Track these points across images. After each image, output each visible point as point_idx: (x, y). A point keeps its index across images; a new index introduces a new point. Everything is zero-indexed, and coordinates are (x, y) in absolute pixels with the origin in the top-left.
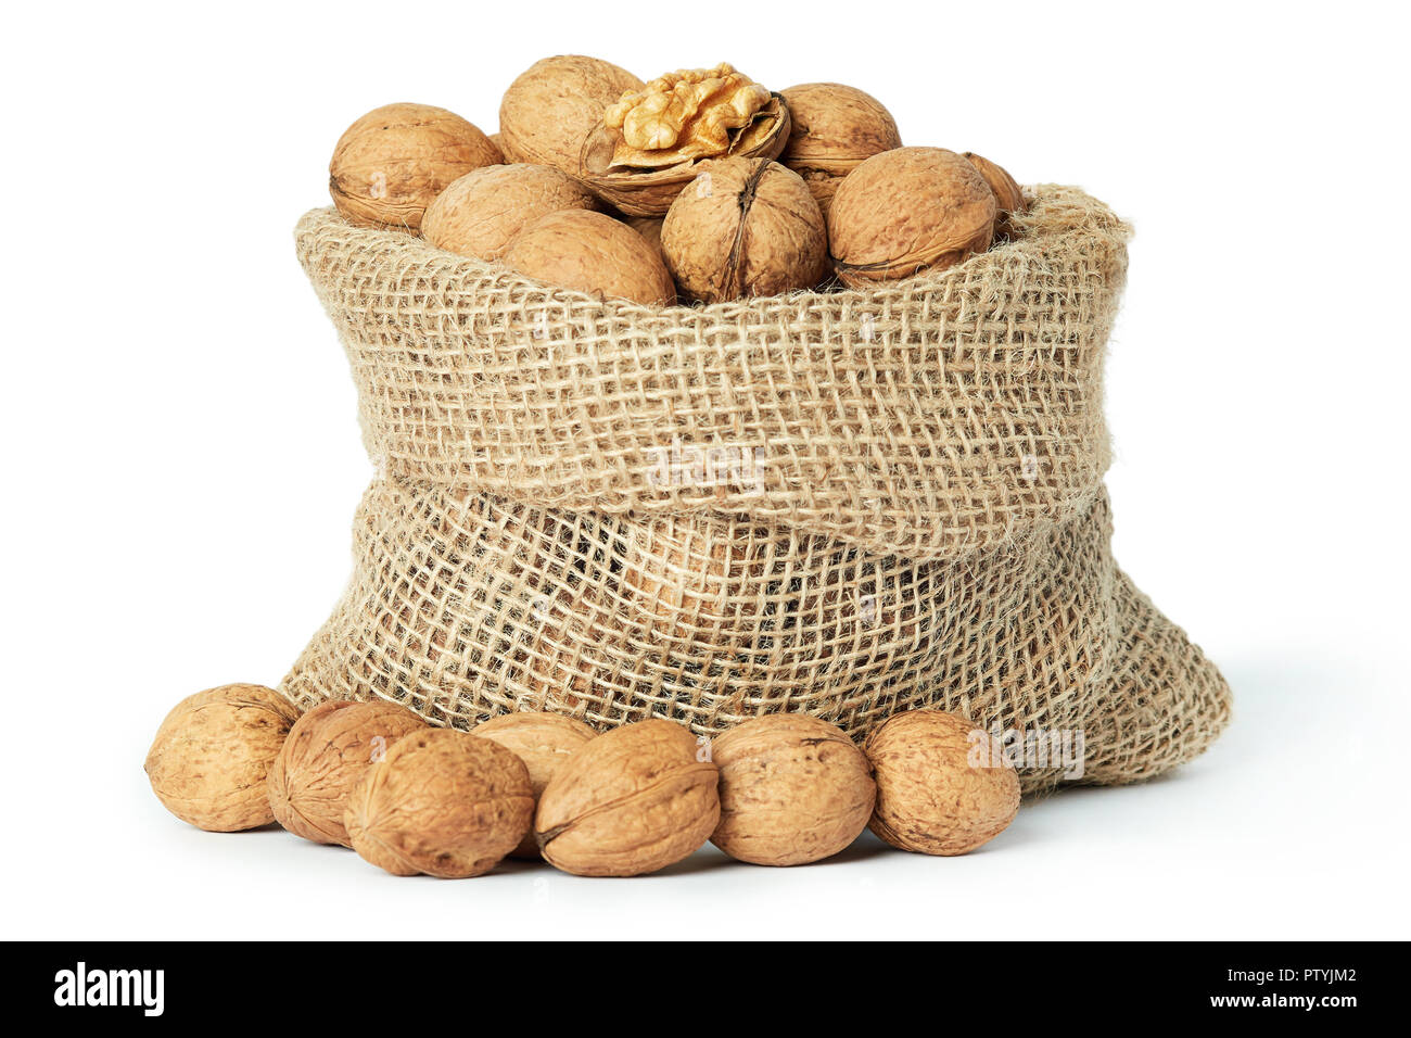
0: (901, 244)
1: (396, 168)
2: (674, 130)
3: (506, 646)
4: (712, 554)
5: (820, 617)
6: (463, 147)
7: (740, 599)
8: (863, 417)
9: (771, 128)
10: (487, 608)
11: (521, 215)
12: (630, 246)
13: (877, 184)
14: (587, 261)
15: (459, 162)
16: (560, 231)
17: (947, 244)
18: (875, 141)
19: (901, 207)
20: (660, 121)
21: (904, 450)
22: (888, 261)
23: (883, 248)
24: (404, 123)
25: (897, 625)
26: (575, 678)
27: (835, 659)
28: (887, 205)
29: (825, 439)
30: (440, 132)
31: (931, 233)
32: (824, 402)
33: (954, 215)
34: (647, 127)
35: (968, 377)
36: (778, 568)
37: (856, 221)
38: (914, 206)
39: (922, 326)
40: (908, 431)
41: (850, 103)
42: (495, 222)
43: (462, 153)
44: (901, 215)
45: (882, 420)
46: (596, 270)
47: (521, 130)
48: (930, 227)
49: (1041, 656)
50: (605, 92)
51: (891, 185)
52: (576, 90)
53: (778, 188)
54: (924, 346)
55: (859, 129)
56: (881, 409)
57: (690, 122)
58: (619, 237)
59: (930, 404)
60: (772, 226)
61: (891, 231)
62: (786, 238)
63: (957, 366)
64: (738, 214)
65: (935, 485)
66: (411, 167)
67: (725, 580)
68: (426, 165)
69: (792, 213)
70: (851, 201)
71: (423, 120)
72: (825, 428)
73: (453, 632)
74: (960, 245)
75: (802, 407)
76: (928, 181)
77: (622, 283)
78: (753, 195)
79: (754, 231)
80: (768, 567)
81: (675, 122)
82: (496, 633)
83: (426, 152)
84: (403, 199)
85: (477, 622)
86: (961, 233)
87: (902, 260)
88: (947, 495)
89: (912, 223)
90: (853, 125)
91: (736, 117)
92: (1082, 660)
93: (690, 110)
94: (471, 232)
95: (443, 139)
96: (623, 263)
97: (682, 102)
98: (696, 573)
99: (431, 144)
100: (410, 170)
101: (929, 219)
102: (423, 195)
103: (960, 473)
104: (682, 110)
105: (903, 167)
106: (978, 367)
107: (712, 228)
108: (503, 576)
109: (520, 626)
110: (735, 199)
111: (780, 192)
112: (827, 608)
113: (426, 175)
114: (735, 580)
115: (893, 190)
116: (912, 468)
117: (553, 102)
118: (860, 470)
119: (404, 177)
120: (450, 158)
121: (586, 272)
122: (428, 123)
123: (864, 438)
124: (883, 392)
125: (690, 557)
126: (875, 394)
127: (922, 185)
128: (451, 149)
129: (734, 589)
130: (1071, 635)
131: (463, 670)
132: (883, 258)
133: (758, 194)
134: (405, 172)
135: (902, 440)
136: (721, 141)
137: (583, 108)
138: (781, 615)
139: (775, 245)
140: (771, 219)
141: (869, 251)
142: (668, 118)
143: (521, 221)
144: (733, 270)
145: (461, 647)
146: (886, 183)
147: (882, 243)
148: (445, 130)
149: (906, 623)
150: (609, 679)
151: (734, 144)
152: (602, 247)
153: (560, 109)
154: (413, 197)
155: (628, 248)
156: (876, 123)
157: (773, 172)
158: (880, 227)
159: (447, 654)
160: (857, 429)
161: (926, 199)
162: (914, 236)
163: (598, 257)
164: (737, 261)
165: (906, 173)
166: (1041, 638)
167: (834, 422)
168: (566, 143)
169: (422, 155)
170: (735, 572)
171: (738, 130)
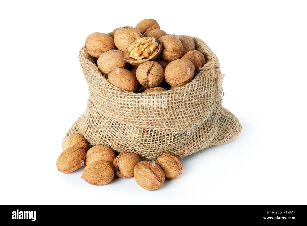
0: (175, 81)
1: (95, 48)
2: (139, 54)
3: (107, 135)
4: (139, 132)
5: (159, 140)
6: (107, 45)
7: (144, 139)
8: (165, 114)
9: (157, 51)
10: (104, 129)
11: (113, 65)
12: (128, 79)
13: (172, 69)
14: (120, 82)
15: (106, 47)
16: (116, 75)
17: (183, 81)
18: (177, 51)
19: (176, 75)
20: (137, 53)
21: (172, 119)
22: (173, 83)
23: (172, 81)
24: (96, 40)
25: (172, 140)
26: (118, 143)
27: (161, 146)
28: (174, 74)
29: (158, 118)
30: (103, 42)
31: (181, 79)
32: (158, 112)
33: (185, 75)
34: (134, 54)
35: (185, 104)
36: (151, 133)
37: (169, 76)
38: (178, 75)
39: (176, 98)
40: (173, 116)
41: (173, 44)
42: (108, 66)
43: (106, 46)
44: (176, 76)
45: (168, 115)
46: (121, 84)
47: (116, 42)
48: (181, 78)
49: (201, 138)
50: (131, 38)
51: (175, 70)
52: (126, 38)
53: (154, 71)
54: (177, 101)
55: (174, 49)
56: (168, 113)
57: (142, 52)
58: (126, 77)
59: (178, 111)
60: (153, 78)
61: (174, 78)
62: (155, 80)
63: (183, 104)
64: (147, 76)
65: (178, 124)
66: (97, 48)
67: (141, 136)
68: (100, 48)
69: (156, 76)
70: (168, 71)
71: (100, 39)
72: (158, 117)
73: (99, 131)
74: (186, 80)
75: (154, 113)
76: (181, 70)
77: (126, 86)
78: (150, 72)
79: (149, 79)
80: (149, 133)
81: (139, 52)
82: (106, 133)
83: (100, 46)
84: (96, 53)
85: (103, 130)
86: (186, 79)
87: (176, 83)
88: (180, 125)
89: (177, 77)
90: (173, 48)
91: (151, 51)
92: (209, 137)
93: (142, 50)
94: (104, 67)
95: (103, 43)
96: (126, 83)
97: (141, 49)
98: (136, 135)
99: (101, 45)
100: (97, 49)
101: (181, 77)
102: (99, 53)
103: (182, 121)
104: (141, 50)
105: (177, 66)
106: (187, 102)
107: (142, 77)
108: (107, 124)
109: (110, 133)
110: (146, 73)
111: (154, 72)
112: (160, 138)
113: (100, 50)
114: (143, 136)
115: (175, 71)
116: (173, 122)
117: (122, 39)
118: (164, 123)
119: (96, 50)
120: (104, 47)
121: (120, 84)
122: (101, 40)
123: (165, 118)
124: (169, 110)
125: (136, 132)
126: (167, 110)
127: (180, 70)
128: (104, 45)
129: (143, 137)
130: (207, 133)
131: (100, 138)
132: (173, 82)
133: (150, 73)
134: (96, 49)
135: (172, 117)
136: (148, 55)
137: (127, 41)
138: (151, 140)
139: (153, 81)
140: (152, 77)
141: (170, 81)
142: (138, 52)
143: (113, 66)
144: (146, 84)
145: (100, 134)
146: (174, 70)
147: (172, 80)
148: (103, 41)
149: (174, 140)
150: (124, 144)
151: (150, 55)
152: (123, 79)
153: (123, 41)
154: (97, 53)
155: (127, 79)
156: (178, 48)
157: (154, 67)
158: (172, 77)
159: (98, 135)
160: (163, 116)
161: (180, 73)
162: (178, 80)
163: (122, 82)
164: (146, 83)
165: (178, 68)
166: (201, 135)
167: (160, 115)
168: (124, 47)
169: (99, 46)
170: (143, 135)
171: (151, 53)
